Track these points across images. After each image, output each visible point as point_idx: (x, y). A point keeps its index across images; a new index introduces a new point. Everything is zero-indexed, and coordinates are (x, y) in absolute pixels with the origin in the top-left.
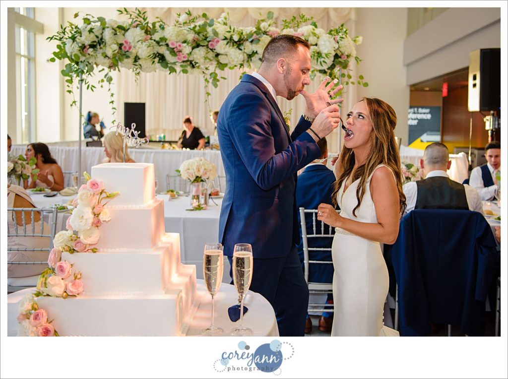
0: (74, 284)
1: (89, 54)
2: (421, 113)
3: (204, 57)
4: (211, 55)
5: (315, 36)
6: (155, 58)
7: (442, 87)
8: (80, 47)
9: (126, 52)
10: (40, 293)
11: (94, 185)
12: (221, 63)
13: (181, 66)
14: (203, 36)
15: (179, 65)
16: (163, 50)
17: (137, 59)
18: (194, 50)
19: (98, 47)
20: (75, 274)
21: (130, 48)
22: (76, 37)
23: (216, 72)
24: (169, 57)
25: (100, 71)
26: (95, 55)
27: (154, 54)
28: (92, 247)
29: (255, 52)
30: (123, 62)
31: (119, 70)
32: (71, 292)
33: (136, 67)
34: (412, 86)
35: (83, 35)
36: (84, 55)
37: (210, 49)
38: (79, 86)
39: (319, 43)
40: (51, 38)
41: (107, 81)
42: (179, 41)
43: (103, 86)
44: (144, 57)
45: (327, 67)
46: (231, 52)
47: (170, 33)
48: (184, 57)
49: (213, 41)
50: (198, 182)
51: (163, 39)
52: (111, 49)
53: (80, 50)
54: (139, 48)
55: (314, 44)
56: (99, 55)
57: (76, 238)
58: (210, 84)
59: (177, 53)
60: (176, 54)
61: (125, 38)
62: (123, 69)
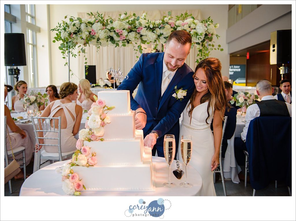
0: (92, 159)
1: (73, 38)
2: (235, 68)
3: (135, 37)
4: (138, 36)
5: (194, 24)
6: (108, 39)
7: (247, 54)
8: (69, 34)
9: (93, 36)
10: (74, 164)
11: (101, 103)
12: (143, 40)
13: (122, 42)
14: (134, 26)
15: (121, 42)
16: (112, 34)
17: (98, 39)
18: (129, 34)
19: (78, 33)
20: (92, 153)
21: (95, 33)
22: (66, 29)
23: (141, 45)
24: (116, 38)
25: (78, 47)
26: (76, 38)
27: (108, 36)
28: (100, 138)
29: (162, 33)
30: (91, 41)
31: (89, 46)
32: (91, 163)
33: (98, 44)
34: (231, 54)
35: (70, 27)
36: (71, 38)
37: (138, 33)
38: (68, 55)
39: (196, 28)
40: (53, 30)
41: (82, 52)
42: (121, 29)
43: (80, 55)
44: (102, 38)
45: (201, 41)
46: (149, 34)
47: (116, 25)
48: (124, 38)
49: (139, 28)
51: (112, 28)
52: (85, 34)
53: (69, 36)
54: (100, 33)
55: (194, 28)
56: (79, 38)
57: (91, 133)
58: (138, 51)
59: (120, 36)
60: (119, 36)
61: (92, 28)
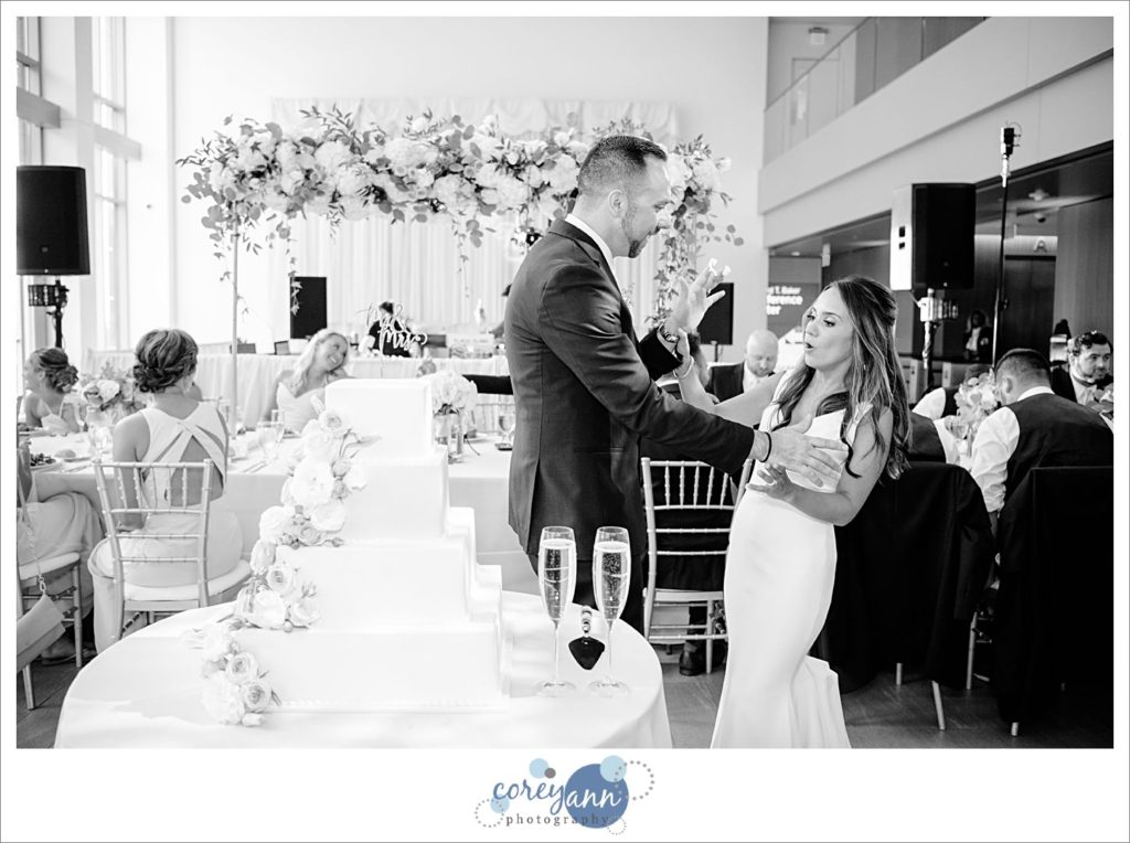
0: (302, 606)
1: (251, 189)
2: (786, 295)
3: (456, 193)
4: (469, 189)
6: (368, 194)
7: (822, 251)
8: (236, 176)
9: (317, 184)
10: (241, 622)
11: (334, 420)
12: (485, 204)
13: (416, 208)
14: (454, 155)
15: (410, 206)
16: (383, 181)
17: (336, 196)
18: (438, 181)
19: (268, 175)
20: (303, 588)
21: (324, 177)
22: (227, 160)
23: (477, 219)
24: (394, 194)
25: (268, 219)
26: (262, 189)
27: (367, 187)
28: (331, 537)
29: (546, 183)
30: (312, 202)
31: (305, 217)
32: (300, 620)
33: (334, 211)
34: (772, 248)
35: (240, 155)
36: (243, 191)
37: (467, 179)
38: (232, 246)
40: (185, 162)
41: (281, 236)
42: (411, 165)
43: (274, 245)
44: (349, 193)
46: (504, 184)
47: (397, 151)
48: (421, 193)
49: (471, 164)
50: (445, 414)
51: (384, 161)
52: (290, 179)
53: (236, 182)
54: (341, 177)
56: (270, 190)
57: (302, 520)
58: (468, 240)
59: (409, 187)
60: (405, 187)
61: (315, 159)
62: (311, 215)
